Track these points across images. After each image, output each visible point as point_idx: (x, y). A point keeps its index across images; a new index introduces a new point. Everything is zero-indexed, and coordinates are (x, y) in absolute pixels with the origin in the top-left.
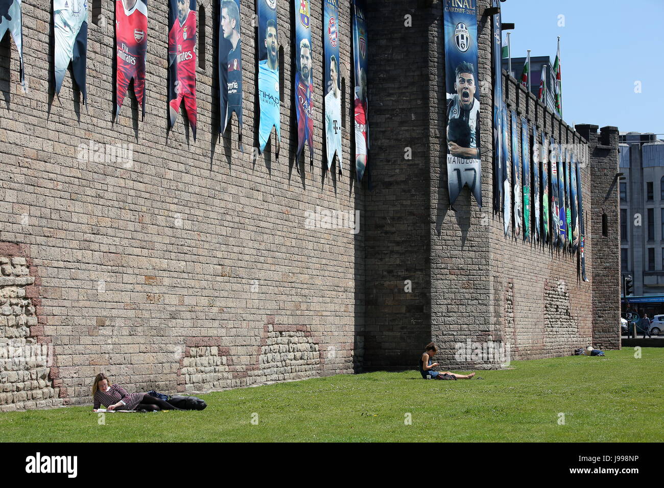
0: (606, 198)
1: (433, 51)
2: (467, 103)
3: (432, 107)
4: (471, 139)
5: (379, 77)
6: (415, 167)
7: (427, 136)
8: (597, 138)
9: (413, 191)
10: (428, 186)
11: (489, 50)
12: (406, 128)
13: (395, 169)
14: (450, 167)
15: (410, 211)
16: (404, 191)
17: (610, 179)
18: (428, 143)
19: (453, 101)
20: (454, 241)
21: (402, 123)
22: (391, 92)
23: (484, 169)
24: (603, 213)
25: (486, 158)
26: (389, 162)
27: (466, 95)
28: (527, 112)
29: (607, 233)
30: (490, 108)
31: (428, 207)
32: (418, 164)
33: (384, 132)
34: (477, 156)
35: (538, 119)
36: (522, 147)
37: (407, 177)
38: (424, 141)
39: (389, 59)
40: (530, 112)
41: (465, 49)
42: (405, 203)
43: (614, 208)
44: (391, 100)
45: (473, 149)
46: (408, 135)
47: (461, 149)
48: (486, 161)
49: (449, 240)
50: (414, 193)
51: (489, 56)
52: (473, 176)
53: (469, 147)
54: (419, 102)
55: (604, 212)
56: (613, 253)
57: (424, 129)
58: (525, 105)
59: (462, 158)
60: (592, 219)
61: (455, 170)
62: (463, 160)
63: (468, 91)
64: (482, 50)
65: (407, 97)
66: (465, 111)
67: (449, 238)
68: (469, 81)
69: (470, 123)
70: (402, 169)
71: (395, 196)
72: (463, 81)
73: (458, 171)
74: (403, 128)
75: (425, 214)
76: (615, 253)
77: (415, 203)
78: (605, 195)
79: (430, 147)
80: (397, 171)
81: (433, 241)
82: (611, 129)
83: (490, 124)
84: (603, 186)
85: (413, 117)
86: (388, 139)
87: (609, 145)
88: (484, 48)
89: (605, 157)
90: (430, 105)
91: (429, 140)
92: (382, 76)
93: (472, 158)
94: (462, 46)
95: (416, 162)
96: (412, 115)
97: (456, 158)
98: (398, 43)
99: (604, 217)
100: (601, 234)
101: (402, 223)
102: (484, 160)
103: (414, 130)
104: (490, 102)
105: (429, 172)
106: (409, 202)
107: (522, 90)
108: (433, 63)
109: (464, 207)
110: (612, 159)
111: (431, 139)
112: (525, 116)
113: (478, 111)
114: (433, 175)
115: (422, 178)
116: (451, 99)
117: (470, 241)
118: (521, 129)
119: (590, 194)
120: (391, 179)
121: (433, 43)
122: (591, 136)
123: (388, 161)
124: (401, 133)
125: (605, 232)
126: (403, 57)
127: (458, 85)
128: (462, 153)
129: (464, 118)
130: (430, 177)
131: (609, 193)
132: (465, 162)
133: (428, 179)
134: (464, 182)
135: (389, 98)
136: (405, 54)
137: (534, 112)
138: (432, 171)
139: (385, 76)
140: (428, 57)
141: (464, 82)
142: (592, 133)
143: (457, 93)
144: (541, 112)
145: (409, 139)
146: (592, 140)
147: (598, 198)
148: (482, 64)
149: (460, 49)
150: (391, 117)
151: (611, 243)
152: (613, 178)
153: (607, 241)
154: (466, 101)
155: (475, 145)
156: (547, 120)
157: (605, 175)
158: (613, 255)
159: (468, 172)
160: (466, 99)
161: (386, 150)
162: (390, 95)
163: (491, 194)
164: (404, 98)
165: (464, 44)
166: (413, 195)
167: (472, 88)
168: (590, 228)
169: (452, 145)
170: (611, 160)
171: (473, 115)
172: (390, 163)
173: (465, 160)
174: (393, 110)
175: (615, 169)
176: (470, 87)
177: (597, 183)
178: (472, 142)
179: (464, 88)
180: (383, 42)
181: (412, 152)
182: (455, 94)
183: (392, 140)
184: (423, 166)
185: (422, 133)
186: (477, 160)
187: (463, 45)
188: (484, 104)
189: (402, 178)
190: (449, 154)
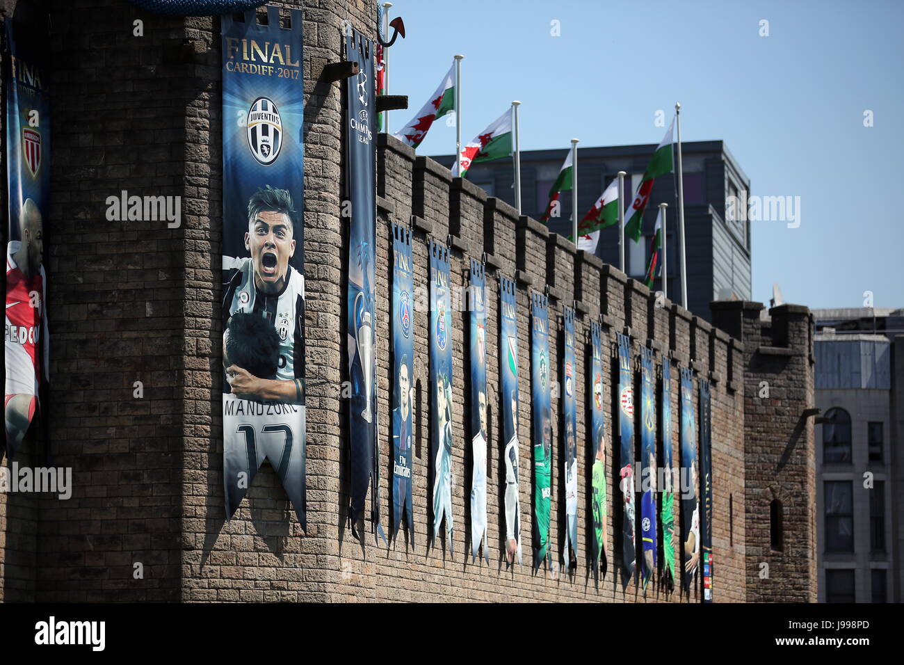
0: (781, 466)
1: (196, 161)
2: (271, 279)
3: (190, 287)
4: (281, 361)
5: (75, 219)
6: (151, 422)
7: (178, 351)
8: (759, 332)
9: (145, 476)
10: (179, 465)
11: (337, 157)
12: (134, 335)
13: (108, 427)
14: (230, 423)
15: (137, 521)
16: (126, 476)
17: (789, 422)
18: (181, 367)
19: (240, 274)
20: (239, 589)
21: (124, 323)
22: (102, 251)
23: (315, 427)
24: (772, 499)
25: (321, 401)
26: (94, 411)
27: (269, 260)
28: (550, 279)
29: (782, 542)
30: (335, 290)
31: (177, 513)
32: (158, 416)
33: (84, 343)
34: (296, 397)
35: (584, 295)
36: (531, 360)
37: (132, 445)
38: (171, 364)
39: (99, 177)
40: (557, 280)
41: (271, 157)
42: (127, 503)
43: (797, 487)
44: (101, 270)
45: (286, 381)
46: (136, 351)
47: (256, 383)
48: (320, 408)
49: (228, 588)
50: (148, 482)
51: (336, 172)
52: (283, 443)
53: (275, 378)
54: (163, 276)
55: (774, 496)
56: (796, 589)
57: (172, 336)
58: (544, 265)
59: (260, 402)
60: (747, 511)
61: (241, 429)
62: (260, 406)
63: (274, 252)
64: (316, 157)
65: (136, 264)
66: (268, 296)
67: (228, 583)
68: (278, 230)
69: (278, 324)
70: (123, 427)
71: (105, 488)
72: (264, 228)
73: (249, 431)
74: (126, 335)
75: (171, 530)
76: (800, 589)
77: (148, 505)
78: (777, 458)
79: (184, 377)
80: (112, 431)
81: (188, 590)
82: (793, 310)
83: (334, 323)
84: (773, 437)
85: (149, 310)
86: (94, 358)
87: (787, 347)
88: (322, 154)
89: (778, 373)
90: (187, 282)
91: (182, 363)
92: (81, 216)
93: (283, 403)
94: (263, 151)
95: (155, 412)
96: (148, 304)
97: (245, 402)
98: (117, 141)
99: (776, 506)
100: (768, 545)
101: (119, 548)
102: (317, 405)
103: (149, 339)
104: (336, 275)
105: (181, 434)
106: (135, 503)
107: (533, 231)
108: (195, 188)
109: (265, 512)
110: (794, 377)
111: (187, 359)
112: (543, 289)
113: (299, 297)
114: (191, 440)
115: (166, 448)
116: (235, 270)
117: (279, 588)
118: (531, 318)
119: (741, 455)
120: (100, 450)
121: (197, 142)
122: (744, 327)
123: (92, 409)
124: (122, 344)
125: (777, 540)
126: (128, 174)
127: (253, 238)
128: (260, 390)
129: (265, 313)
130: (183, 446)
131: (787, 454)
132: (265, 411)
133: (178, 450)
134: (261, 456)
135: (96, 267)
136: (134, 166)
137: (572, 280)
138: (187, 431)
139: (88, 216)
140: (184, 175)
141: (267, 231)
142: (748, 320)
143: (249, 256)
144: (591, 277)
145: (140, 359)
146: (746, 334)
147: (760, 466)
148: (316, 189)
149: (260, 156)
150: (99, 309)
151: (791, 566)
152: (796, 420)
153: (781, 561)
154: (270, 275)
155: (292, 374)
156: (611, 296)
157: (778, 413)
158: (797, 593)
159: (273, 434)
160: (270, 269)
161: (89, 384)
162: (99, 259)
163: (334, 482)
164: (130, 267)
165: (268, 146)
166: (145, 487)
167: (287, 245)
168: (742, 531)
169: (236, 373)
170: (791, 379)
171: (286, 306)
172: (97, 413)
173: (266, 407)
174: (106, 293)
175: (802, 399)
176: (280, 242)
177: (758, 432)
178: (282, 367)
179: (266, 245)
180: (86, 140)
181: (144, 388)
182: (245, 259)
183: (102, 362)
184: (168, 419)
185: (168, 346)
186: (295, 407)
187: (265, 148)
188: (319, 279)
189: (122, 446)
190: (229, 392)
